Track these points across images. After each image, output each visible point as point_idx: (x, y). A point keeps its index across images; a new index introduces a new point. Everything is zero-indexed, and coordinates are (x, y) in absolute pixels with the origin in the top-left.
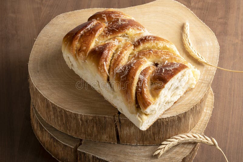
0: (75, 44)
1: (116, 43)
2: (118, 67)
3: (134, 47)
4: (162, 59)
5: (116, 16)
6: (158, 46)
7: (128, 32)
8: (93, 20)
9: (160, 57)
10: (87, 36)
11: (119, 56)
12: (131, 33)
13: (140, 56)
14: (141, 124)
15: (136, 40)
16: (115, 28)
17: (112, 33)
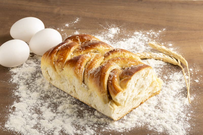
0: (54, 57)
1: (88, 55)
2: (91, 69)
3: (105, 57)
4: (129, 64)
5: (88, 38)
6: (125, 56)
7: (99, 48)
8: (68, 40)
9: (127, 63)
10: (63, 50)
11: (92, 62)
12: (102, 49)
13: (110, 62)
14: (113, 110)
15: (106, 53)
16: (88, 45)
17: (85, 49)
